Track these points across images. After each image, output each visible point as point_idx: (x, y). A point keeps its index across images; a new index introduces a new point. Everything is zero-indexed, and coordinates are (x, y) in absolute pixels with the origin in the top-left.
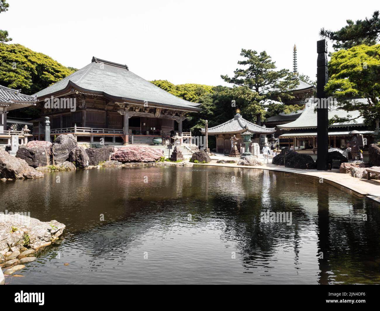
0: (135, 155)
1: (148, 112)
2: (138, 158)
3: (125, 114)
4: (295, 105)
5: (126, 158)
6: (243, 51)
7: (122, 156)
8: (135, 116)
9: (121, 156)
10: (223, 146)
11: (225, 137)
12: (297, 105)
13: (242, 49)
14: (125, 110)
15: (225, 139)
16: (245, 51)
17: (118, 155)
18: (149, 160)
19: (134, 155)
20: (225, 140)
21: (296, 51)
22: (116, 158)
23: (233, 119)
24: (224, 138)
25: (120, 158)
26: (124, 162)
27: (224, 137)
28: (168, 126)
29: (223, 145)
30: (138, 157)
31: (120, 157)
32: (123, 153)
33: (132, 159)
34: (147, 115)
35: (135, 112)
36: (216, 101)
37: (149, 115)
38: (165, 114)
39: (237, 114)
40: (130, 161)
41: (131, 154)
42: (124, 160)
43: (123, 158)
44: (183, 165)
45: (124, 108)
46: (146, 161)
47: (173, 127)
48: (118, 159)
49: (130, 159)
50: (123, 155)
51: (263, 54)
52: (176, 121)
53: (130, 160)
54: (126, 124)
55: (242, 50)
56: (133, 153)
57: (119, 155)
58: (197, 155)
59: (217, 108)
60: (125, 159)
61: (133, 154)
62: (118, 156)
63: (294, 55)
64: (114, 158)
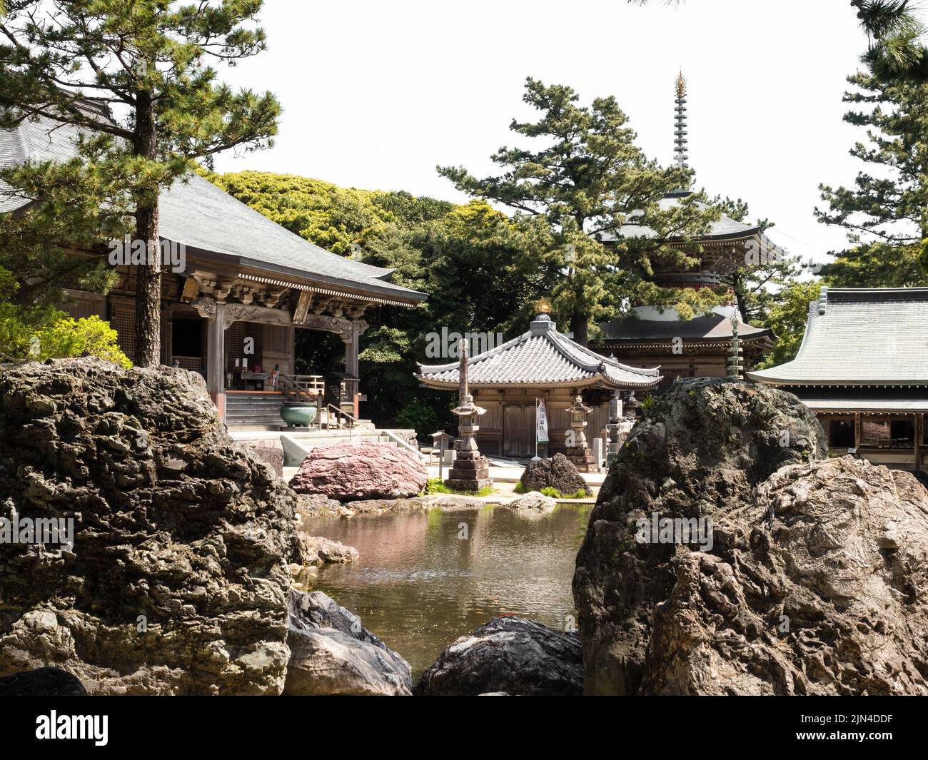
0: (374, 475)
1: (274, 307)
2: (386, 483)
3: (216, 314)
4: (702, 290)
5: (348, 485)
6: (535, 87)
7: (335, 477)
8: (241, 320)
9: (333, 480)
10: (498, 431)
11: (507, 398)
12: (709, 290)
13: (528, 79)
14: (216, 299)
15: (504, 407)
16: (542, 88)
17: (322, 474)
18: (411, 492)
19: (371, 473)
20: (508, 410)
21: (685, 98)
22: (316, 485)
23: (527, 334)
24: (503, 403)
25: (329, 485)
26: (344, 500)
27: (500, 398)
28: (277, 351)
29: (497, 426)
30: (384, 482)
31: (331, 482)
32: (338, 466)
33: (369, 488)
34: (270, 316)
35: (240, 307)
36: (440, 262)
37: (276, 316)
38: (317, 312)
39: (541, 317)
40: (360, 494)
41: (361, 470)
42: (343, 493)
43: (339, 487)
44: (538, 505)
45: (211, 292)
46: (405, 493)
47: (290, 356)
48: (324, 487)
49: (362, 488)
50: (339, 474)
51: (608, 107)
52: (342, 337)
53: (361, 491)
54: (218, 351)
55: (527, 83)
56: (369, 467)
57: (326, 474)
58: (547, 470)
59: (445, 288)
60: (346, 488)
61: (368, 471)
62: (324, 477)
63: (676, 110)
64: (310, 485)
